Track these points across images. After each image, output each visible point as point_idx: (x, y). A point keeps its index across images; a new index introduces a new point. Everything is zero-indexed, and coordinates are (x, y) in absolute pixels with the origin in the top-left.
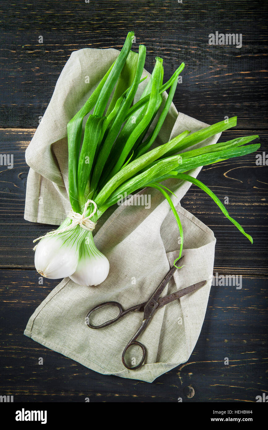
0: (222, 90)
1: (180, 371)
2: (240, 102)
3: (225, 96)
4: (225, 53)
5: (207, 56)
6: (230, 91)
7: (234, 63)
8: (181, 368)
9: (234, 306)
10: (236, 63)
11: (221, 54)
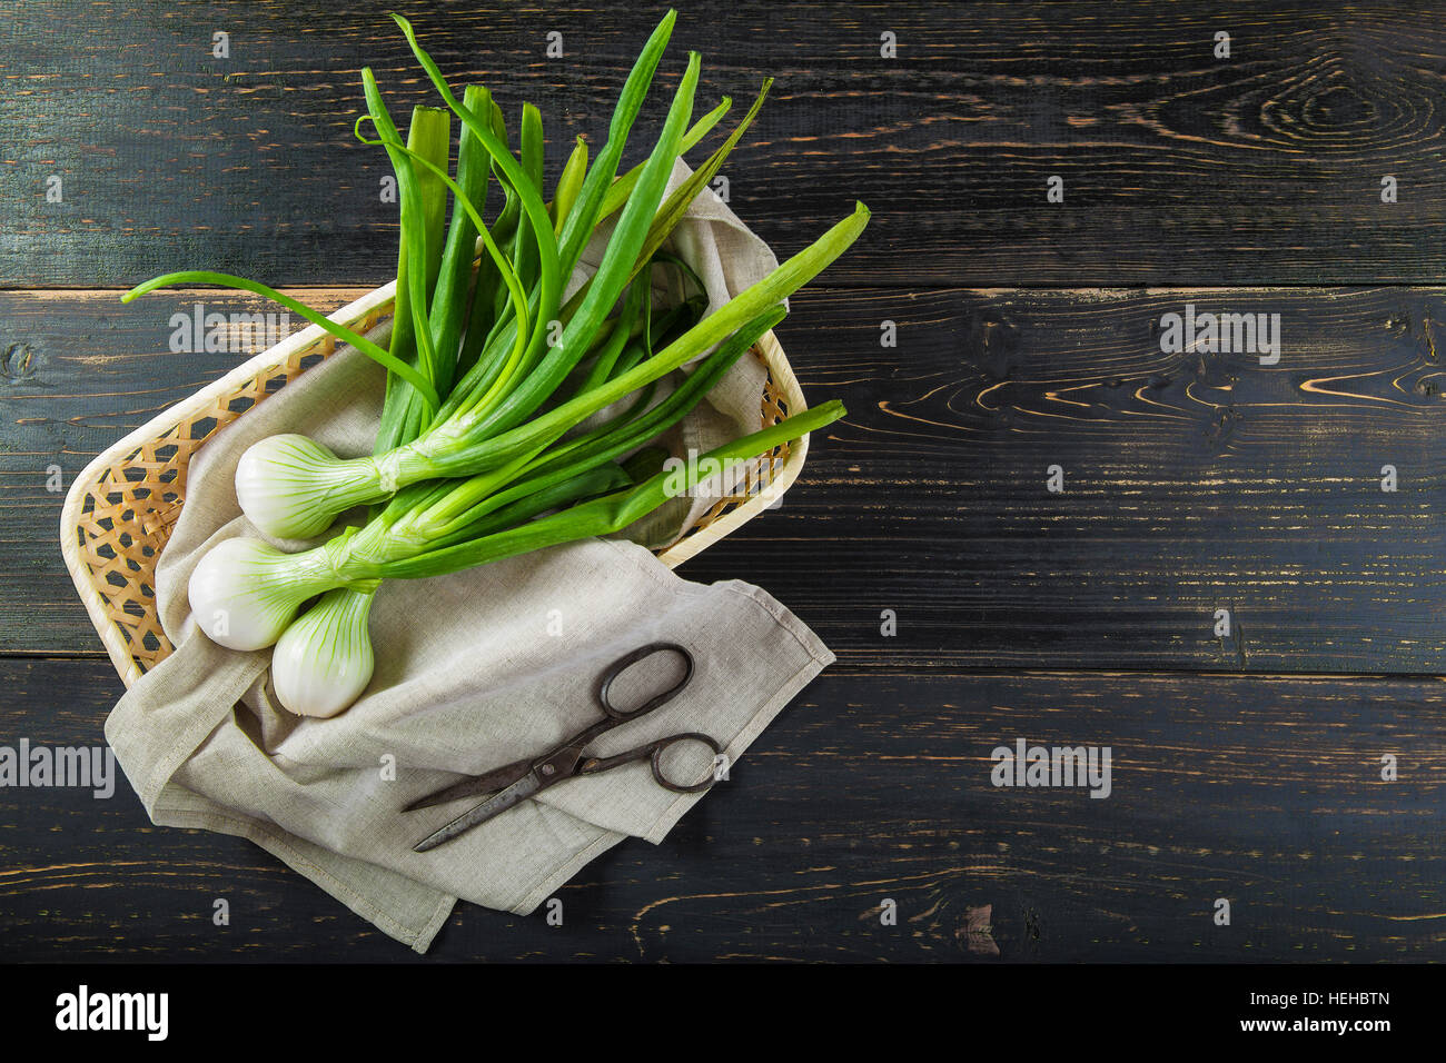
0: (745, 184)
1: (636, 922)
2: (792, 216)
3: (752, 199)
4: (751, 90)
5: (706, 98)
6: (765, 188)
7: (774, 115)
8: (640, 914)
9: (779, 750)
10: (780, 115)
11: (742, 92)
